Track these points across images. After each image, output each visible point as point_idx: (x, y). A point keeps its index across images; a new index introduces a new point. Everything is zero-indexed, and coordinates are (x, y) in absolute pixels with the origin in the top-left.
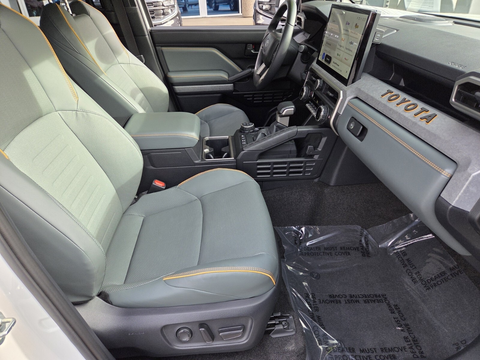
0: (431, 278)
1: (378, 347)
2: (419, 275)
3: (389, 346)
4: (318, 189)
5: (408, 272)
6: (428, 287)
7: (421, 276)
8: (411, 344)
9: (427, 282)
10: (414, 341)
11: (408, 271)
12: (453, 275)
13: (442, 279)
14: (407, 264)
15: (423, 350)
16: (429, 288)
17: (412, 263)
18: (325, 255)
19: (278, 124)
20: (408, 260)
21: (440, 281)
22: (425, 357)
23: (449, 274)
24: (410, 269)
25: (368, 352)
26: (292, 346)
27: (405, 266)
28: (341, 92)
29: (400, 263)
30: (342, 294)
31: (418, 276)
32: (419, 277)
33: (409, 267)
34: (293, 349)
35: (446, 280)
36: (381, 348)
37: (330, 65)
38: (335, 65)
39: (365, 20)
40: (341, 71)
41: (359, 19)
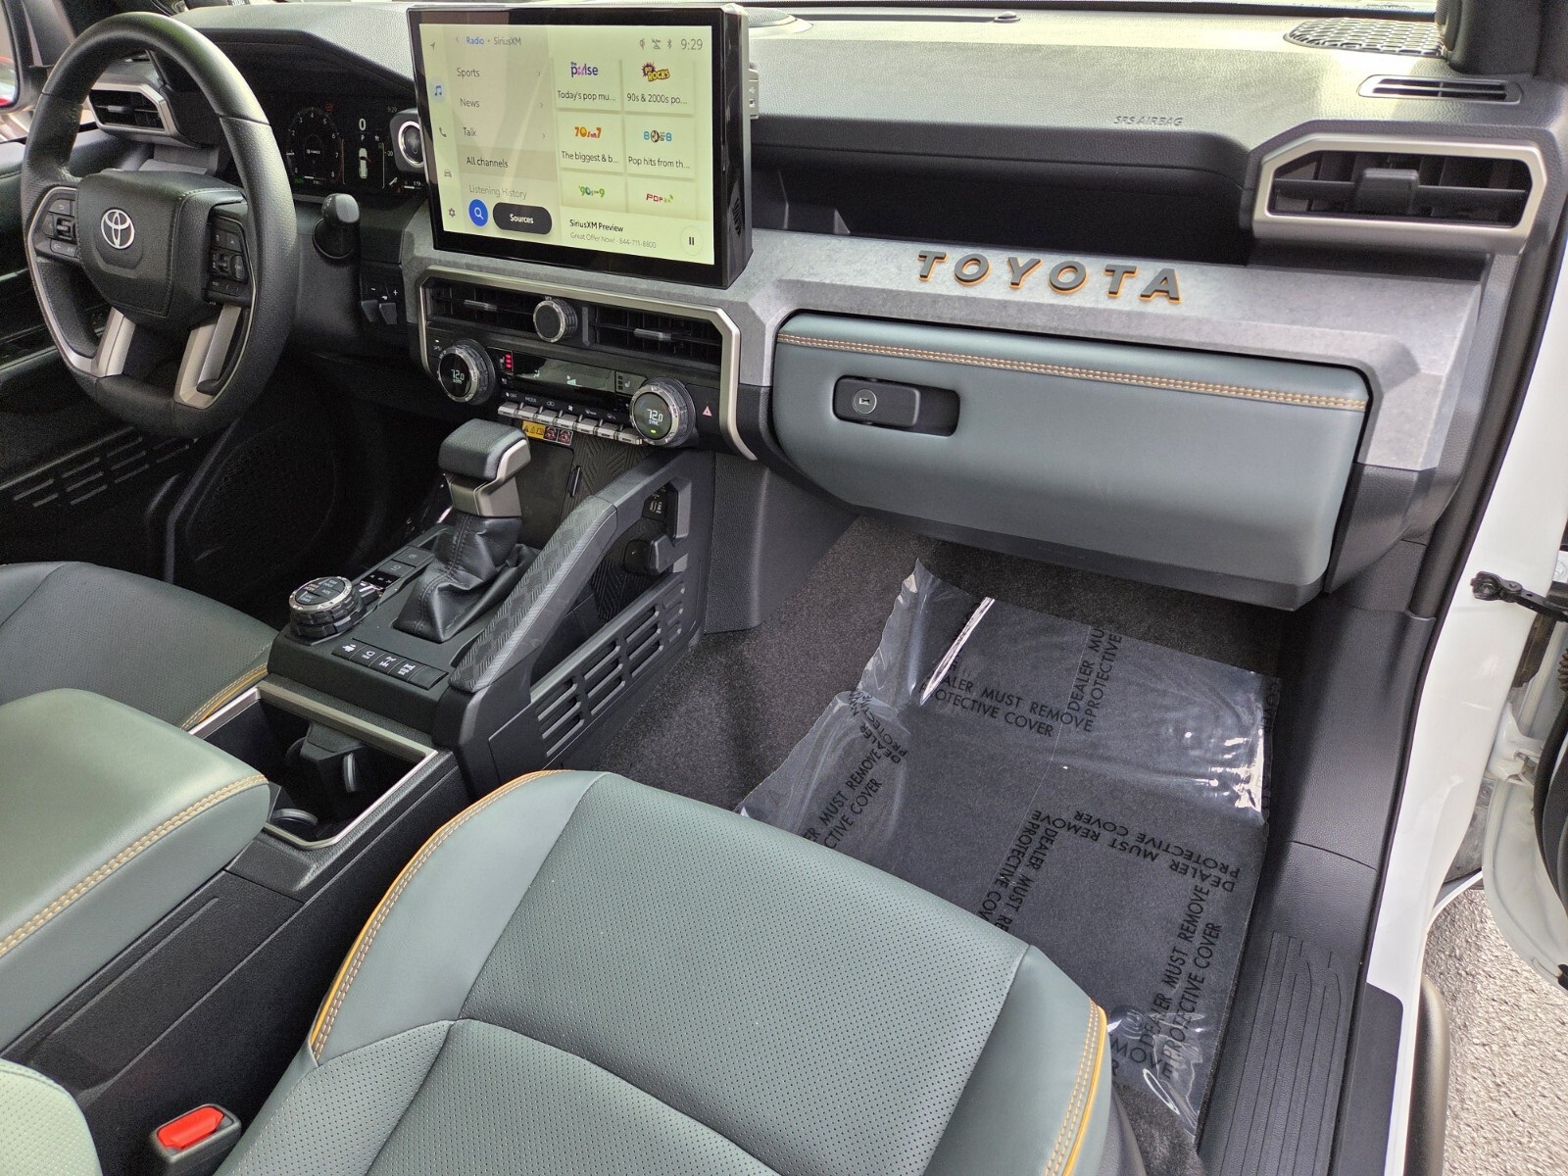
0: (1072, 697)
1: (1174, 940)
2: (1041, 709)
3: (1179, 916)
4: (721, 663)
5: (1014, 721)
6: (1085, 721)
7: (1048, 710)
8: (1196, 870)
9: (1069, 711)
10: (1190, 857)
11: (1011, 718)
12: (1107, 656)
13: (1096, 683)
14: (993, 705)
15: (1220, 860)
16: (1088, 721)
17: (1001, 693)
18: (839, 836)
19: (487, 522)
20: (986, 693)
21: (1094, 690)
22: (1239, 870)
23: (1098, 660)
24: (1011, 709)
25: (1177, 971)
26: (1158, 1141)
27: (993, 712)
28: (720, 312)
29: (974, 713)
30: (984, 898)
31: (1042, 713)
32: (1045, 714)
33: (1003, 709)
34: (1167, 1143)
35: (1105, 677)
36: (1179, 936)
37: (553, 239)
38: (593, 231)
39: (696, 46)
40: (646, 244)
41: (657, 47)
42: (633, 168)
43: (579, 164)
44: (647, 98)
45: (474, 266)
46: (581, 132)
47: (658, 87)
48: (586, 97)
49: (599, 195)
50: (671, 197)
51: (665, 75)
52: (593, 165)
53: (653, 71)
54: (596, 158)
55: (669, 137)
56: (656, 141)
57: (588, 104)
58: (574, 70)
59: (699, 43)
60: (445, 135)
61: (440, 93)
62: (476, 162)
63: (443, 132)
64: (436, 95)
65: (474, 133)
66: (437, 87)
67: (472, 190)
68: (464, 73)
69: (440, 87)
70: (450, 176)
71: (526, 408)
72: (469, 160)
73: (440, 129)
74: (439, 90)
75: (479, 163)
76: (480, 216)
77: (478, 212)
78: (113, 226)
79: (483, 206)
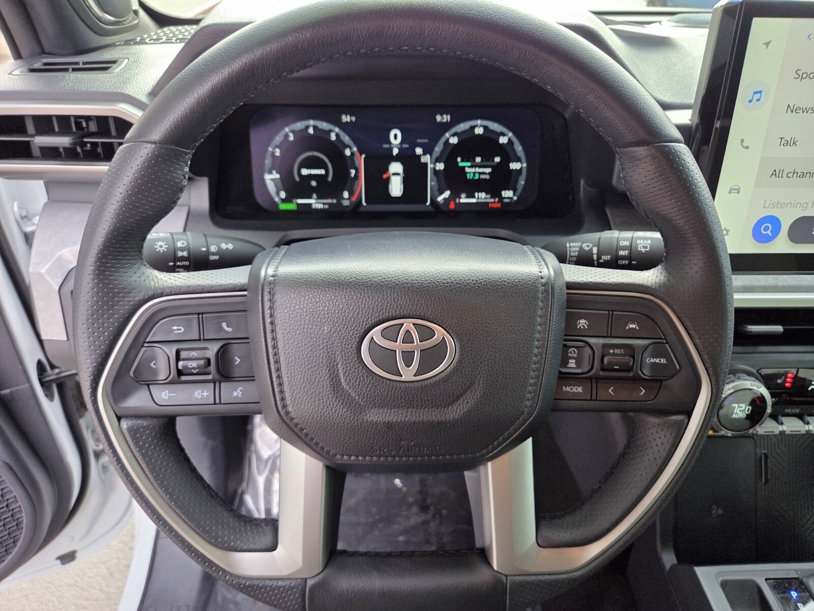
45: (757, 287)
60: (747, 148)
61: (758, 100)
62: (785, 175)
63: (745, 144)
64: (750, 101)
65: (794, 143)
66: (755, 93)
67: (767, 205)
68: (805, 76)
69: (760, 92)
70: (738, 192)
71: (784, 419)
72: (774, 173)
73: (742, 141)
74: (757, 96)
75: (790, 175)
76: (769, 232)
77: (766, 229)
78: (398, 346)
79: (775, 222)
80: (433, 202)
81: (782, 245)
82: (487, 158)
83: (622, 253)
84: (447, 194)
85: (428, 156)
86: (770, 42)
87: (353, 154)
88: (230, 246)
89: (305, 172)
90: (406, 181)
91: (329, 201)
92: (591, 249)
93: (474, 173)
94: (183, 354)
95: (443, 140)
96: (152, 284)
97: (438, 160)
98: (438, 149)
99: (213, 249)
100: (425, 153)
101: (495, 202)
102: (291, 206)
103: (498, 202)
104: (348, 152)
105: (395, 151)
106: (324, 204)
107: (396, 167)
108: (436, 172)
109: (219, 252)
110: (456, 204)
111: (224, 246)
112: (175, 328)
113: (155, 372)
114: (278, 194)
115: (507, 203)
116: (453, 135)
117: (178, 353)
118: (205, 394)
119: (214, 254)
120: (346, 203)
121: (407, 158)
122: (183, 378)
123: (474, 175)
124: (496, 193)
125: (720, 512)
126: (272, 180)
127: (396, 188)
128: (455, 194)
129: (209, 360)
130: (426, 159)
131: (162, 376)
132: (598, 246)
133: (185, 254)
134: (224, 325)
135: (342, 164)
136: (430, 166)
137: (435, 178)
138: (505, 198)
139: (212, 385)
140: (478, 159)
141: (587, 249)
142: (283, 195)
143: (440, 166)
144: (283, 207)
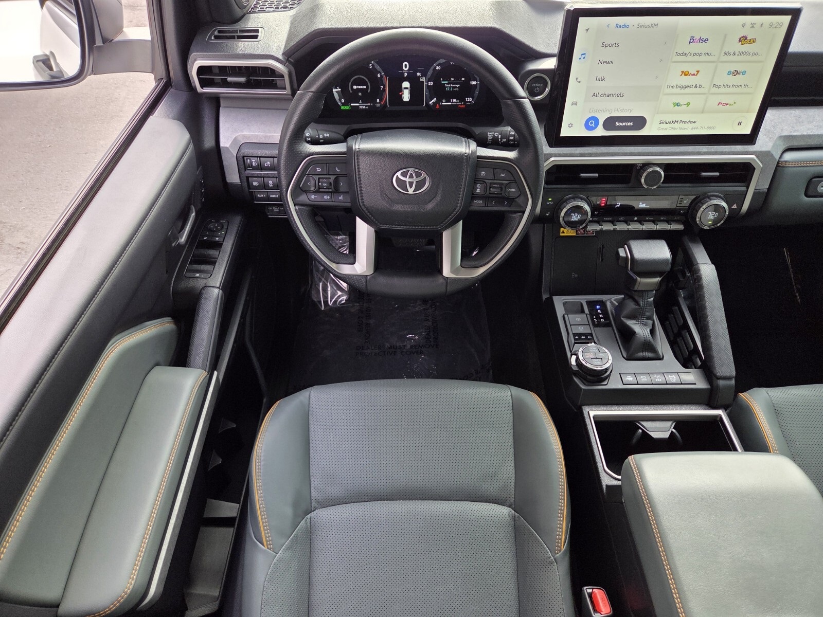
28: (754, 157)
37: (644, 132)
38: (676, 125)
39: (779, 26)
40: (709, 128)
41: (753, 27)
42: (715, 90)
43: (678, 91)
44: (737, 53)
45: (586, 154)
46: (685, 74)
47: (747, 47)
48: (695, 54)
49: (686, 106)
50: (735, 103)
51: (753, 41)
52: (687, 90)
53: (746, 39)
54: (691, 87)
55: (744, 73)
56: (735, 75)
57: (696, 58)
58: (692, 41)
59: (781, 24)
60: (579, 82)
61: (584, 58)
62: (599, 96)
63: (578, 80)
64: (580, 59)
65: (603, 79)
66: (582, 54)
67: (591, 110)
68: (607, 45)
69: (585, 54)
70: (576, 105)
71: (603, 224)
72: (594, 95)
73: (577, 79)
74: (583, 56)
75: (602, 95)
76: (593, 125)
77: (592, 123)
78: (407, 180)
79: (596, 120)
80: (427, 104)
81: (600, 132)
82: (457, 78)
83: (511, 138)
84: (434, 100)
85: (424, 78)
86: (588, 29)
87: (381, 76)
88: (328, 135)
89: (355, 87)
90: (411, 93)
91: (369, 104)
92: (498, 136)
93: (450, 87)
94: (321, 180)
95: (432, 68)
96: (308, 150)
97: (429, 80)
98: (430, 73)
99: (321, 136)
100: (422, 76)
101: (462, 104)
102: (347, 108)
103: (463, 105)
104: (379, 75)
105: (406, 75)
106: (366, 106)
107: (406, 84)
108: (428, 86)
109: (324, 138)
110: (440, 106)
111: (325, 135)
112: (318, 169)
113: (310, 187)
114: (340, 100)
115: (468, 105)
116: (438, 65)
117: (319, 179)
118: (328, 197)
119: (322, 139)
120: (378, 105)
121: (412, 79)
122: (321, 190)
123: (450, 89)
124: (462, 99)
125: (576, 276)
126: (336, 92)
127: (406, 96)
128: (439, 100)
129: (331, 183)
130: (423, 79)
131: (312, 189)
132: (501, 135)
133: (310, 139)
134: (337, 169)
135: (376, 83)
136: (425, 83)
137: (428, 91)
138: (468, 102)
139: (330, 194)
140: (452, 79)
141: (496, 136)
142: (343, 101)
143: (431, 83)
144: (343, 108)
